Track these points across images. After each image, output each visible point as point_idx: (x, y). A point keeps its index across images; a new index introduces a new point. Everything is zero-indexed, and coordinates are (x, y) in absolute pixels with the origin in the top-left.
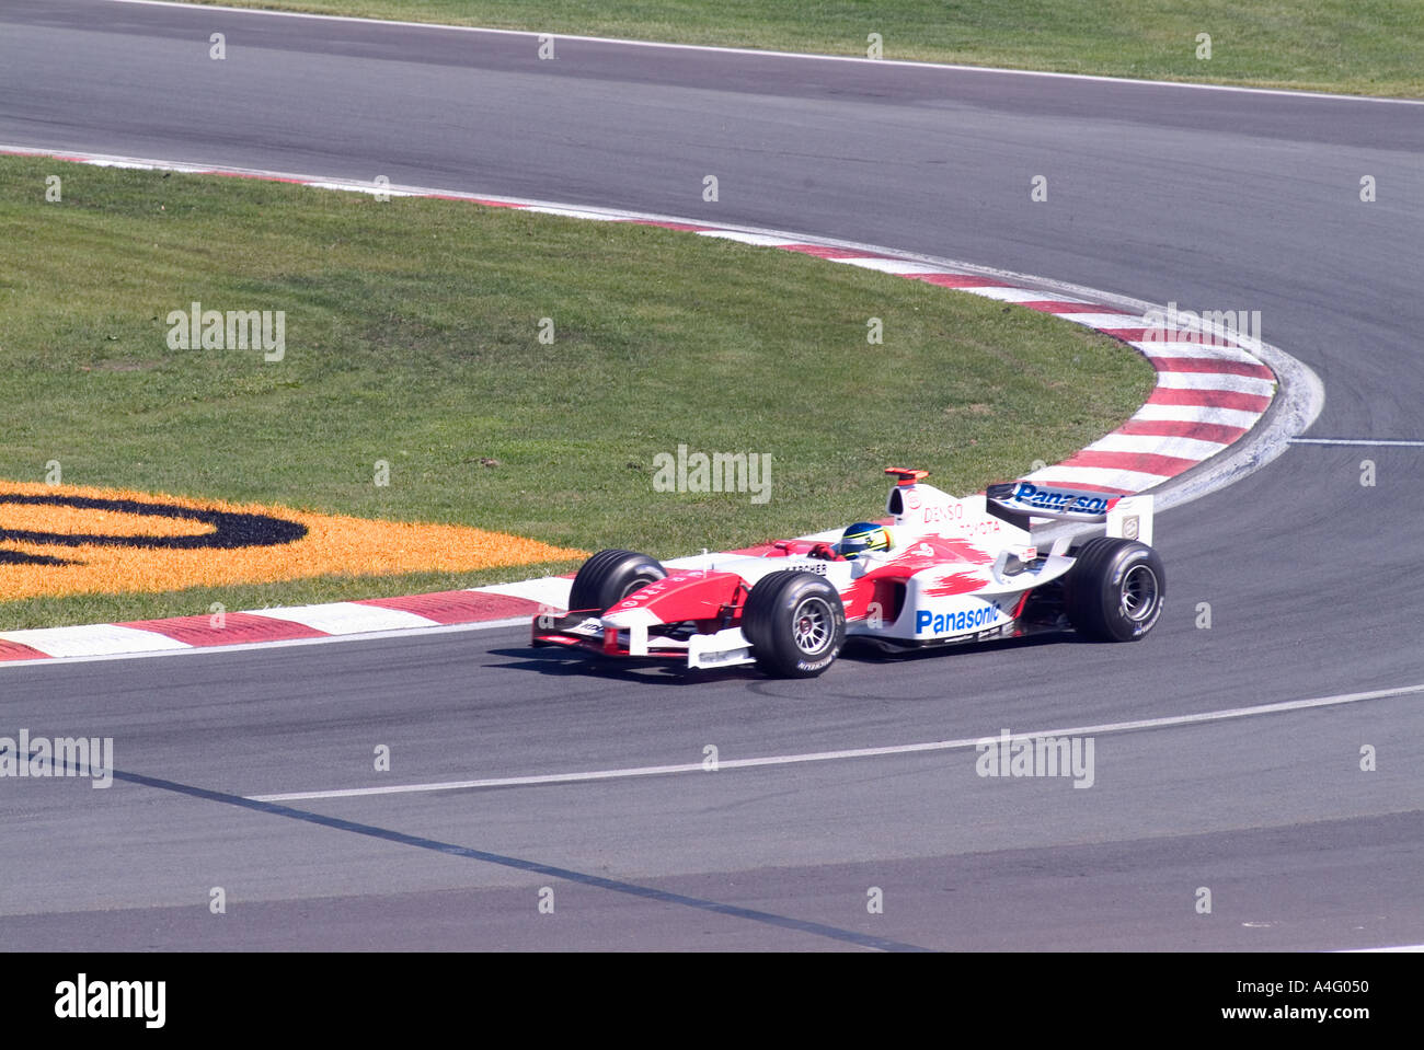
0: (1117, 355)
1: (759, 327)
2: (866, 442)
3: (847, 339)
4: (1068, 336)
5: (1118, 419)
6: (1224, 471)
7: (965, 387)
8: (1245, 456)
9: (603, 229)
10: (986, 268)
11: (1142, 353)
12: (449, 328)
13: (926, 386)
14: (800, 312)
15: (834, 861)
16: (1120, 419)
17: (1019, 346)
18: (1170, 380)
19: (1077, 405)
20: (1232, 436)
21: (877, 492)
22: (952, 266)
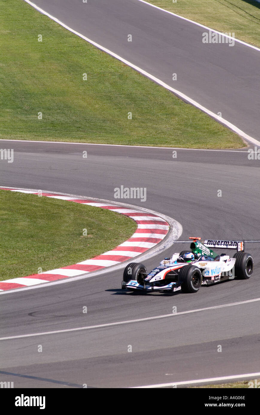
0: (127, 220)
1: (29, 216)
2: (59, 246)
3: (53, 218)
4: (113, 215)
6: (157, 251)
7: (85, 230)
8: (162, 247)
10: (90, 198)
11: (133, 219)
13: (75, 230)
14: (40, 211)
15: (53, 362)
16: (128, 237)
17: (100, 218)
18: (141, 226)
19: (116, 234)
20: (158, 241)
21: (63, 260)
22: (81, 197)
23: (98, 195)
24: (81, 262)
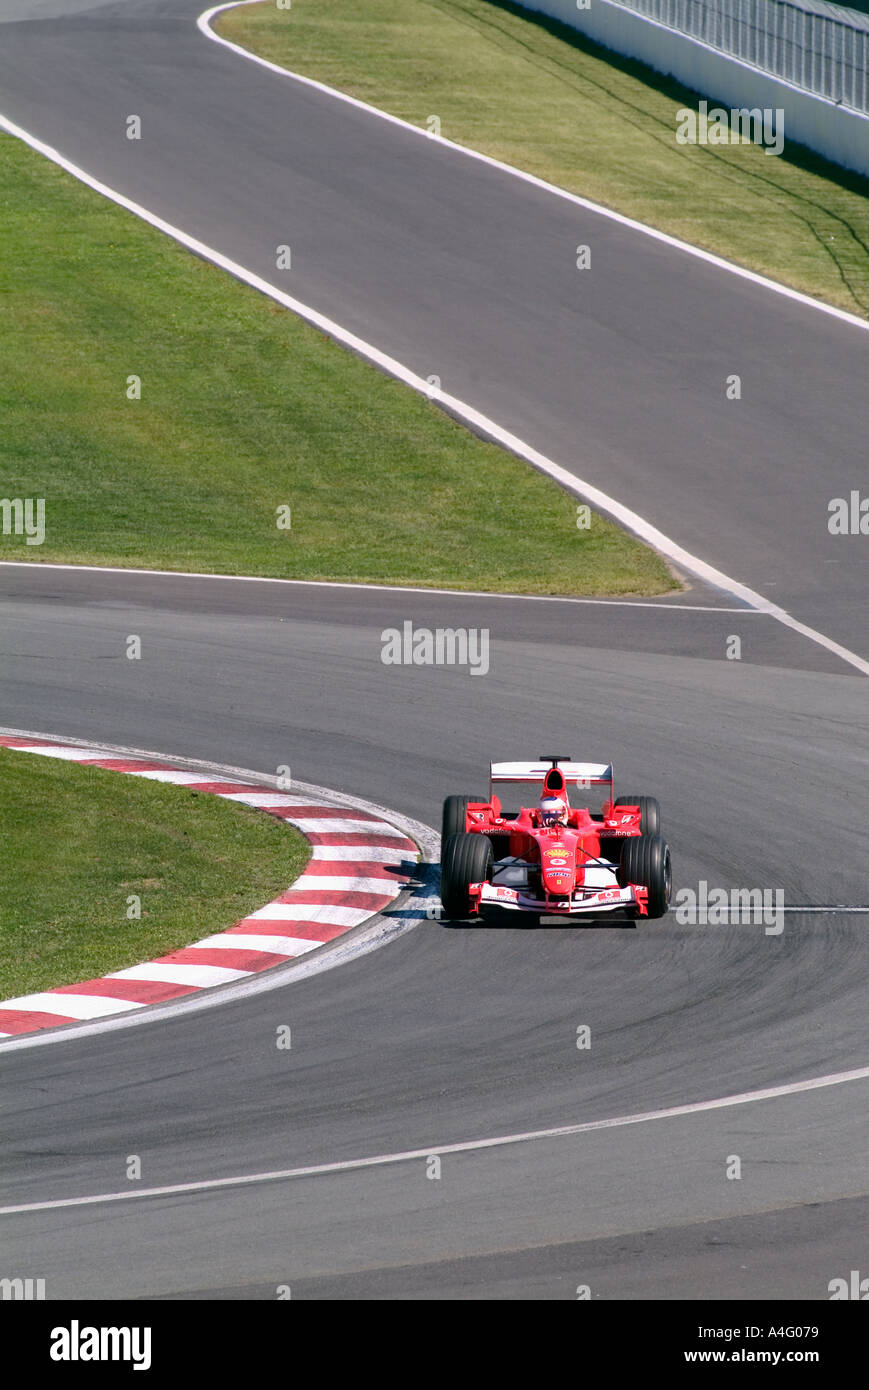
0: (276, 831)
2: (46, 916)
3: (28, 821)
4: (231, 815)
5: (276, 890)
6: (374, 936)
7: (137, 863)
8: (392, 922)
10: (155, 753)
11: (298, 829)
13: (102, 863)
16: (279, 890)
17: (186, 824)
18: (323, 853)
19: (240, 877)
20: (380, 904)
21: (58, 962)
22: (122, 753)
23: (184, 747)
24: (118, 970)
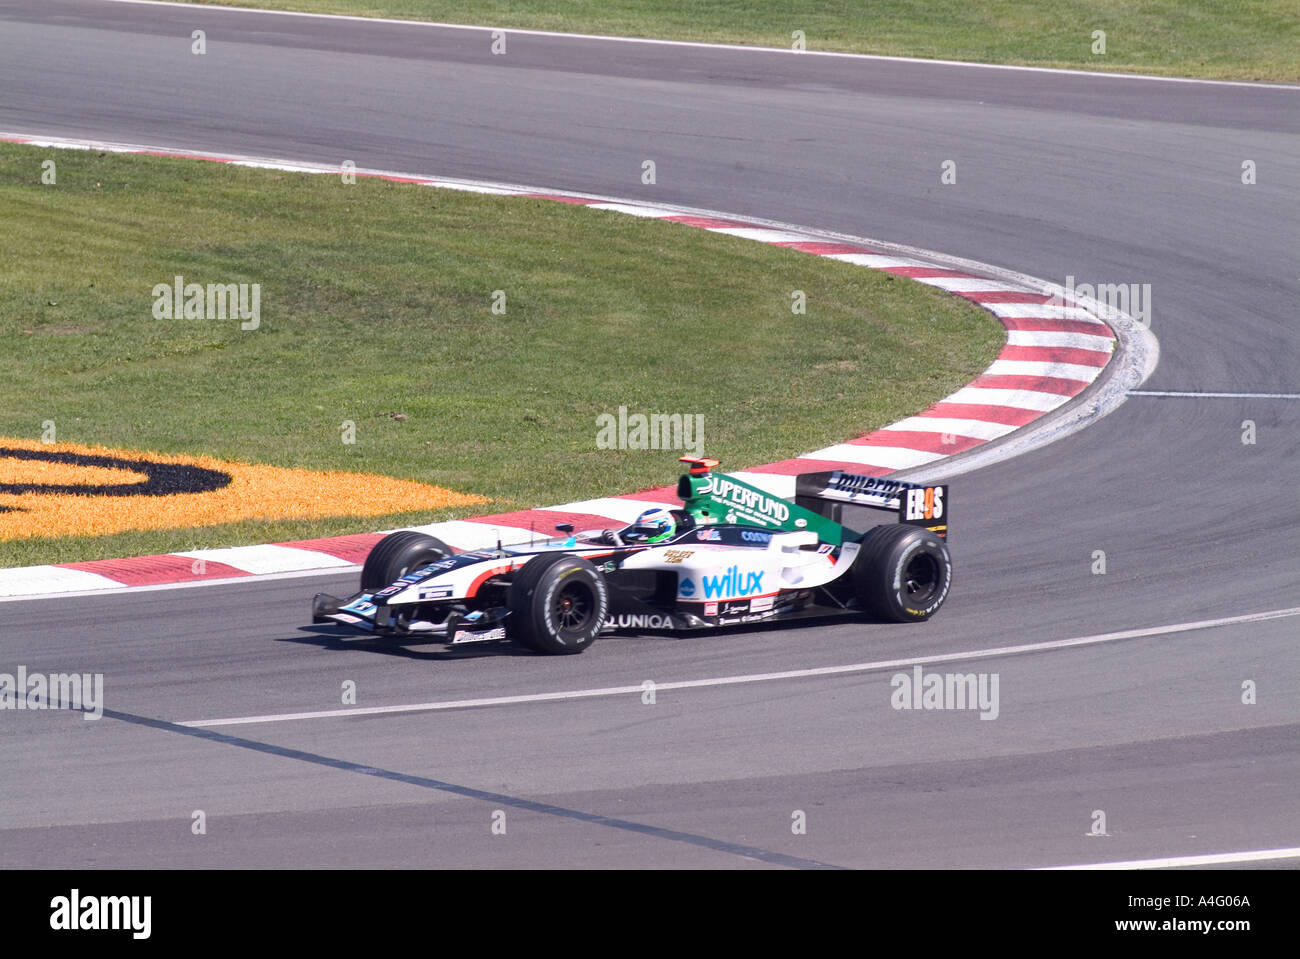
0: (971, 316)
1: (644, 292)
2: (742, 397)
3: (724, 303)
4: (926, 299)
5: (971, 374)
6: (1069, 421)
7: (831, 345)
8: (1087, 408)
9: (501, 203)
10: (851, 237)
11: (994, 314)
12: (361, 293)
13: (797, 344)
14: (681, 278)
15: (713, 779)
16: (973, 374)
17: (881, 307)
18: (1019, 338)
19: (935, 361)
20: (1076, 389)
21: (752, 442)
22: (820, 235)
23: (879, 230)
24: (812, 451)
